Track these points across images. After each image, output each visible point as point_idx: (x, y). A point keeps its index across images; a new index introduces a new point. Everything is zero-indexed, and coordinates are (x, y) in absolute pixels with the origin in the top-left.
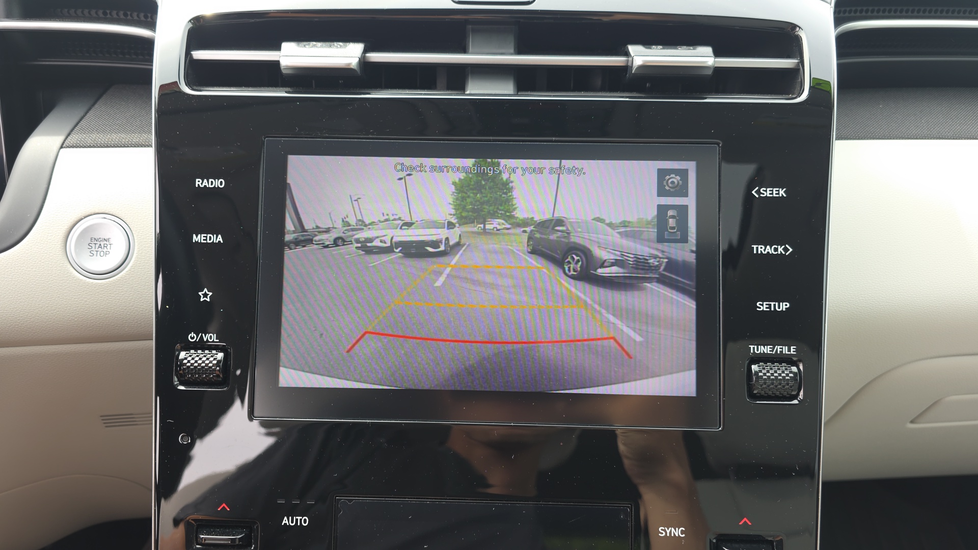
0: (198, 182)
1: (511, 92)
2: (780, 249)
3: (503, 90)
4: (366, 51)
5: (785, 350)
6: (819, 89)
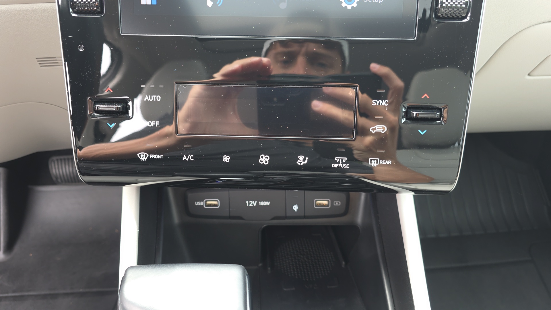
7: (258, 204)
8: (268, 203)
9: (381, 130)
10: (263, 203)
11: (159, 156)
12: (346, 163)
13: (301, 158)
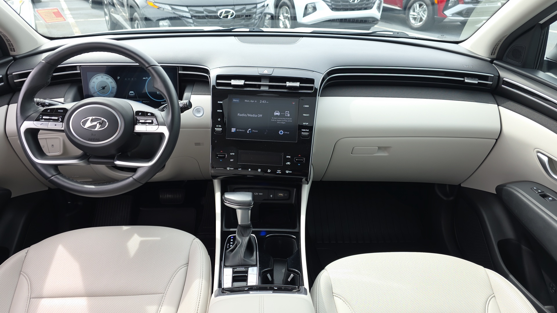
0: (218, 102)
1: (268, 89)
2: (307, 115)
3: (266, 89)
4: (245, 82)
5: (307, 130)
6: (316, 89)
7: (258, 194)
8: (262, 194)
9: (289, 164)
10: (260, 194)
11: (232, 169)
12: (280, 172)
13: (269, 170)
